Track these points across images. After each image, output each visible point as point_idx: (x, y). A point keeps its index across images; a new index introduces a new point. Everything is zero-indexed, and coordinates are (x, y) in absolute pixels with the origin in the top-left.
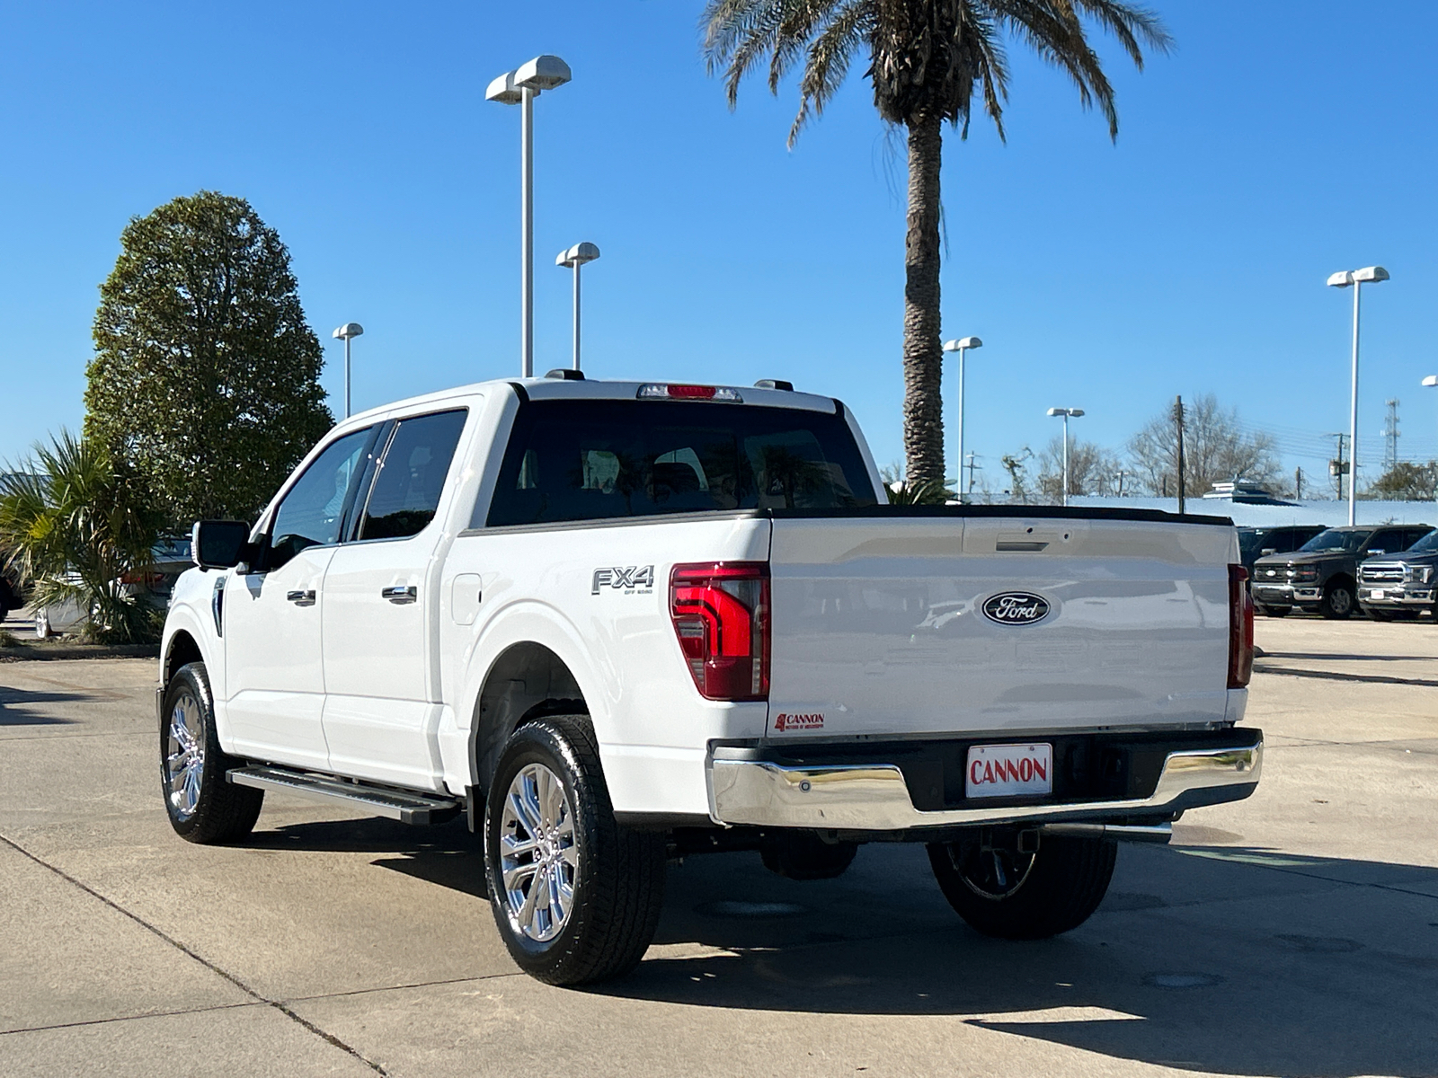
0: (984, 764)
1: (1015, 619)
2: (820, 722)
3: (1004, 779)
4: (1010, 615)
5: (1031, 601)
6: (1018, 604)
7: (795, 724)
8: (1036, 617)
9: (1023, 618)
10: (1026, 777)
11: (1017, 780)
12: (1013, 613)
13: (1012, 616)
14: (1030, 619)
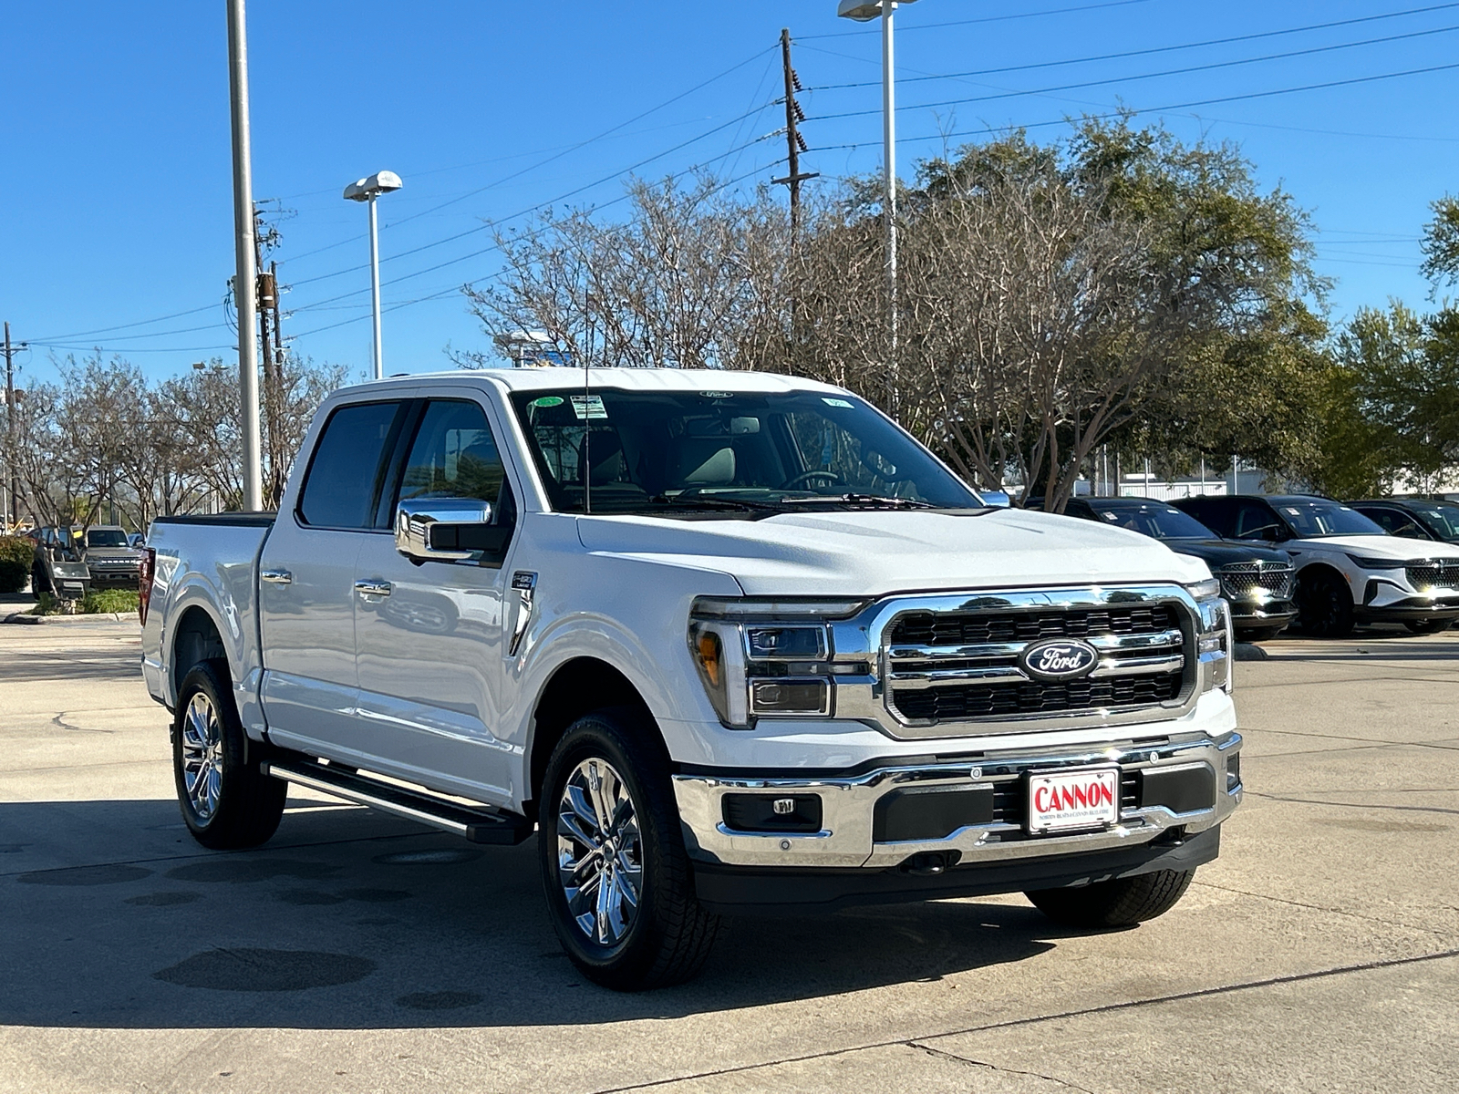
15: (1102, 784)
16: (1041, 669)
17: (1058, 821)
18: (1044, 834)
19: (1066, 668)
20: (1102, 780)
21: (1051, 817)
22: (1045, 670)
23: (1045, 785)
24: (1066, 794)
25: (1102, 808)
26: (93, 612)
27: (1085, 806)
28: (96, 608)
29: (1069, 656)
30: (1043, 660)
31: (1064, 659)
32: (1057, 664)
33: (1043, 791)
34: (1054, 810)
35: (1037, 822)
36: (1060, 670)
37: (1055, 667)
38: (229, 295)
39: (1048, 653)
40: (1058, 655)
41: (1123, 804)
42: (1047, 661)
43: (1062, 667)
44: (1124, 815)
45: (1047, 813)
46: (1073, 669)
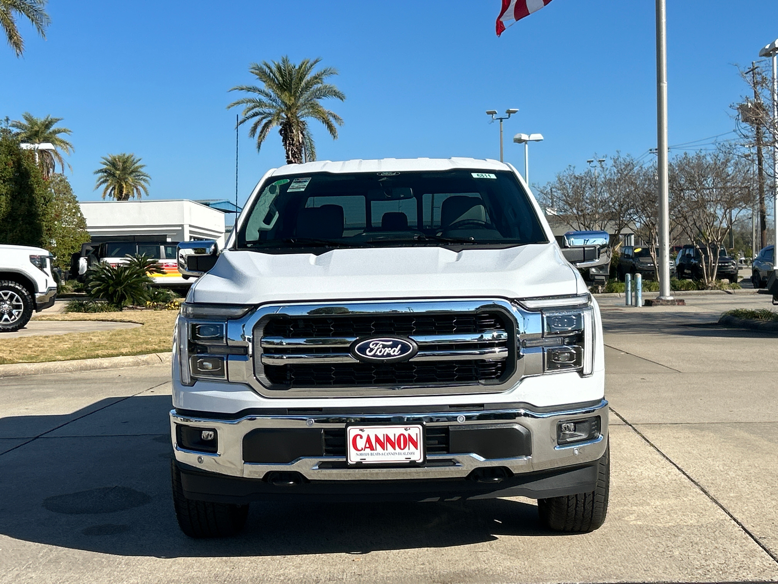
15: (409, 435)
16: (367, 355)
17: (371, 457)
18: (359, 465)
19: (389, 355)
20: (409, 432)
21: (366, 455)
22: (371, 356)
23: (361, 433)
24: (377, 439)
25: (410, 451)
26: (612, 292)
27: (395, 450)
28: (613, 290)
29: (392, 347)
30: (369, 349)
31: (386, 349)
32: (380, 352)
33: (359, 437)
34: (368, 451)
35: (354, 457)
36: (383, 356)
37: (378, 353)
38: (738, 116)
39: (373, 345)
40: (381, 346)
41: (427, 450)
42: (372, 350)
43: (385, 354)
44: (428, 458)
45: (362, 452)
46: (395, 356)
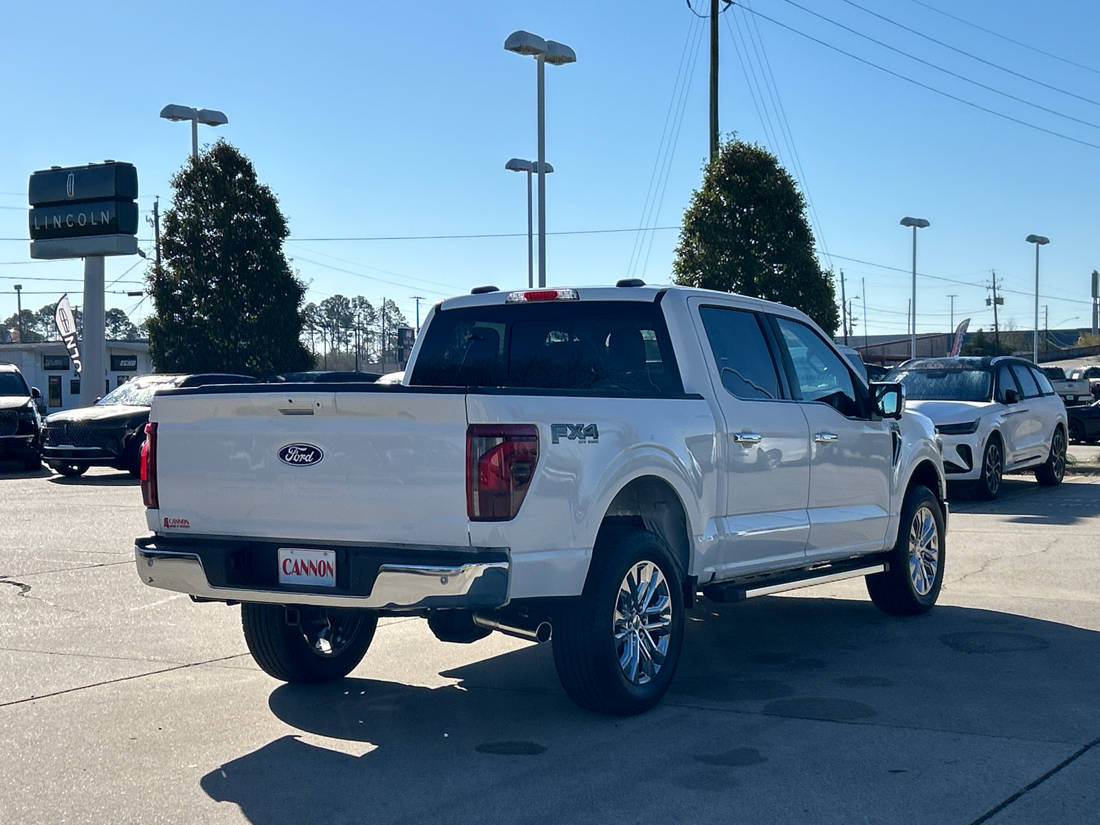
0: (293, 562)
1: (298, 462)
2: (187, 524)
3: (307, 573)
4: (295, 459)
5: (309, 450)
6: (300, 452)
7: (174, 524)
8: (312, 462)
9: (303, 462)
10: (322, 574)
11: (316, 574)
12: (297, 458)
13: (296, 460)
14: (308, 462)
